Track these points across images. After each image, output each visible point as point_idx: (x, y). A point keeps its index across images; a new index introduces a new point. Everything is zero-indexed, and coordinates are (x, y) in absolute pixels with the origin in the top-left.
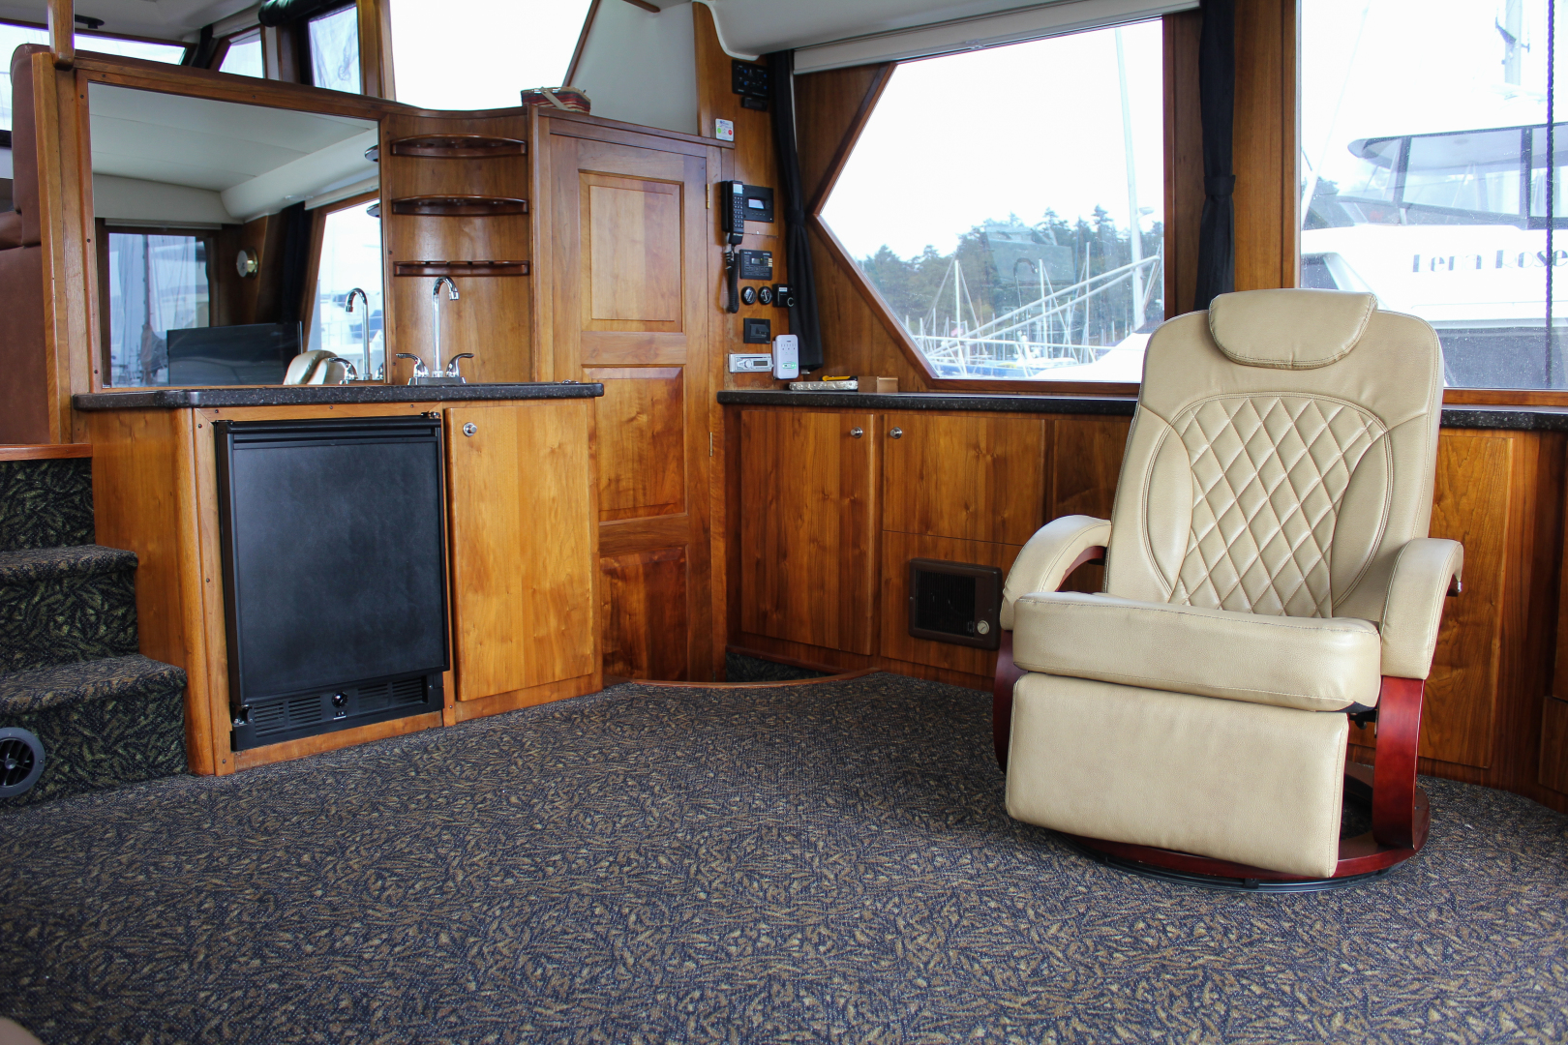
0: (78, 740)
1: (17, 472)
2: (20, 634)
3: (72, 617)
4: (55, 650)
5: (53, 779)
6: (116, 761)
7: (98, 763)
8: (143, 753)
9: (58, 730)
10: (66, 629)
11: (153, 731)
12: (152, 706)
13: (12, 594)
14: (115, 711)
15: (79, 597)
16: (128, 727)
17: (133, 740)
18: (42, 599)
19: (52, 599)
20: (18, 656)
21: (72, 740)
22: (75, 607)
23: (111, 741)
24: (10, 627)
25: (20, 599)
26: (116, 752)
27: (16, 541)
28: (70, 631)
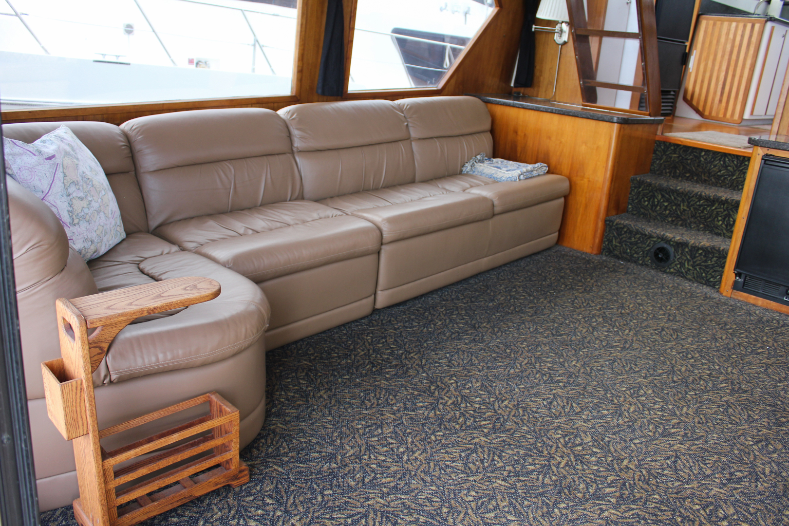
0: (685, 258)
1: (746, 161)
2: (705, 218)
3: (724, 219)
4: (714, 229)
5: (673, 268)
6: (695, 272)
7: (689, 270)
8: (706, 274)
9: (680, 252)
10: (721, 222)
11: (712, 268)
12: (715, 259)
13: (706, 203)
14: (701, 254)
15: (729, 212)
16: (703, 262)
17: (703, 268)
18: (716, 209)
19: (719, 210)
20: (701, 226)
21: (683, 257)
22: (726, 216)
23: (696, 264)
24: (702, 214)
25: (708, 206)
26: (696, 269)
27: (738, 187)
28: (722, 224)
